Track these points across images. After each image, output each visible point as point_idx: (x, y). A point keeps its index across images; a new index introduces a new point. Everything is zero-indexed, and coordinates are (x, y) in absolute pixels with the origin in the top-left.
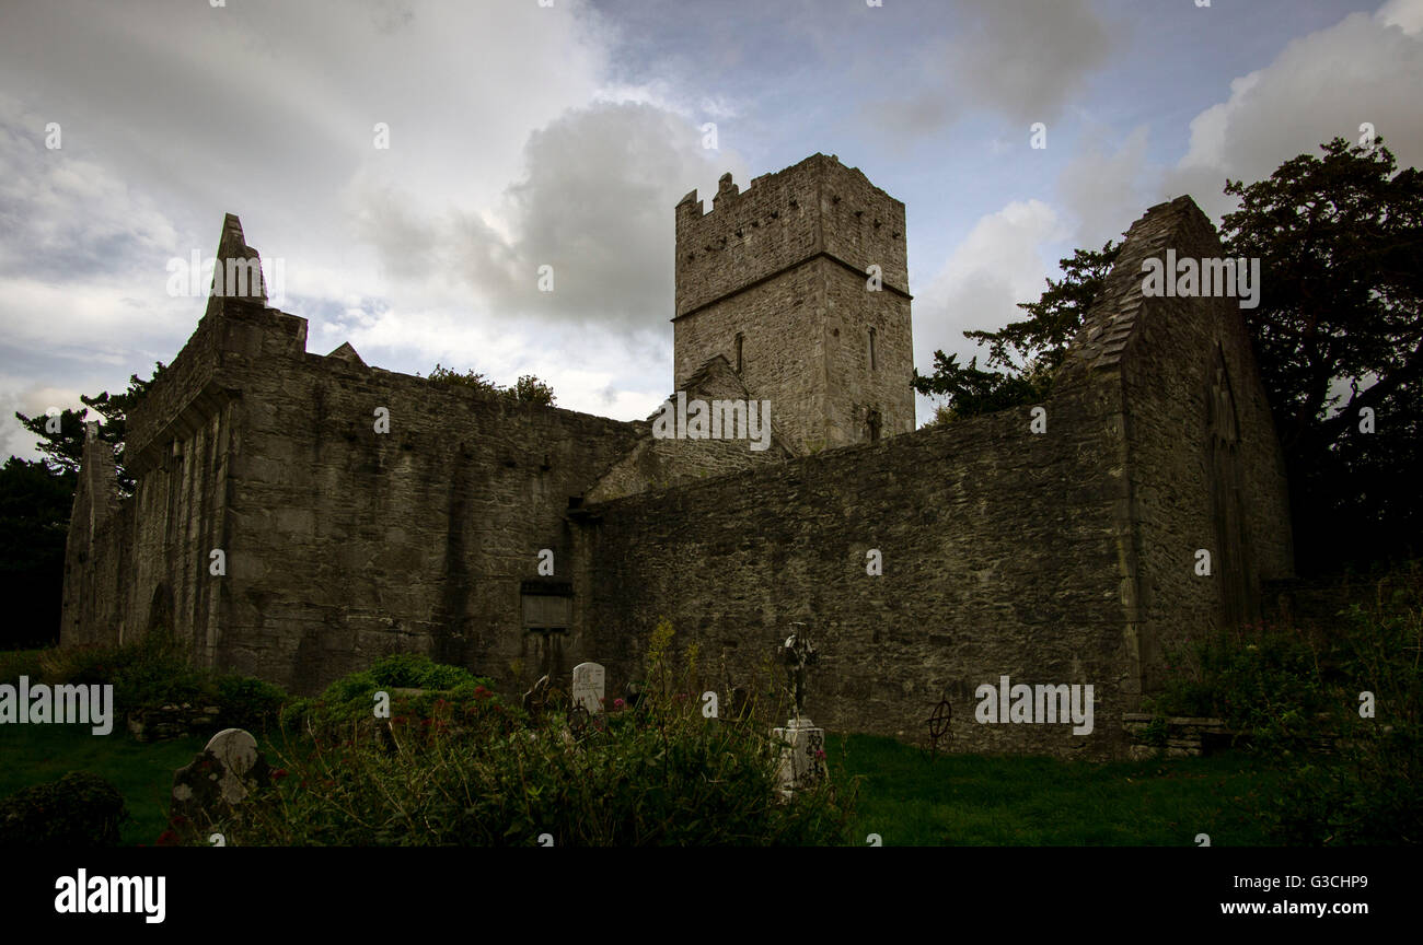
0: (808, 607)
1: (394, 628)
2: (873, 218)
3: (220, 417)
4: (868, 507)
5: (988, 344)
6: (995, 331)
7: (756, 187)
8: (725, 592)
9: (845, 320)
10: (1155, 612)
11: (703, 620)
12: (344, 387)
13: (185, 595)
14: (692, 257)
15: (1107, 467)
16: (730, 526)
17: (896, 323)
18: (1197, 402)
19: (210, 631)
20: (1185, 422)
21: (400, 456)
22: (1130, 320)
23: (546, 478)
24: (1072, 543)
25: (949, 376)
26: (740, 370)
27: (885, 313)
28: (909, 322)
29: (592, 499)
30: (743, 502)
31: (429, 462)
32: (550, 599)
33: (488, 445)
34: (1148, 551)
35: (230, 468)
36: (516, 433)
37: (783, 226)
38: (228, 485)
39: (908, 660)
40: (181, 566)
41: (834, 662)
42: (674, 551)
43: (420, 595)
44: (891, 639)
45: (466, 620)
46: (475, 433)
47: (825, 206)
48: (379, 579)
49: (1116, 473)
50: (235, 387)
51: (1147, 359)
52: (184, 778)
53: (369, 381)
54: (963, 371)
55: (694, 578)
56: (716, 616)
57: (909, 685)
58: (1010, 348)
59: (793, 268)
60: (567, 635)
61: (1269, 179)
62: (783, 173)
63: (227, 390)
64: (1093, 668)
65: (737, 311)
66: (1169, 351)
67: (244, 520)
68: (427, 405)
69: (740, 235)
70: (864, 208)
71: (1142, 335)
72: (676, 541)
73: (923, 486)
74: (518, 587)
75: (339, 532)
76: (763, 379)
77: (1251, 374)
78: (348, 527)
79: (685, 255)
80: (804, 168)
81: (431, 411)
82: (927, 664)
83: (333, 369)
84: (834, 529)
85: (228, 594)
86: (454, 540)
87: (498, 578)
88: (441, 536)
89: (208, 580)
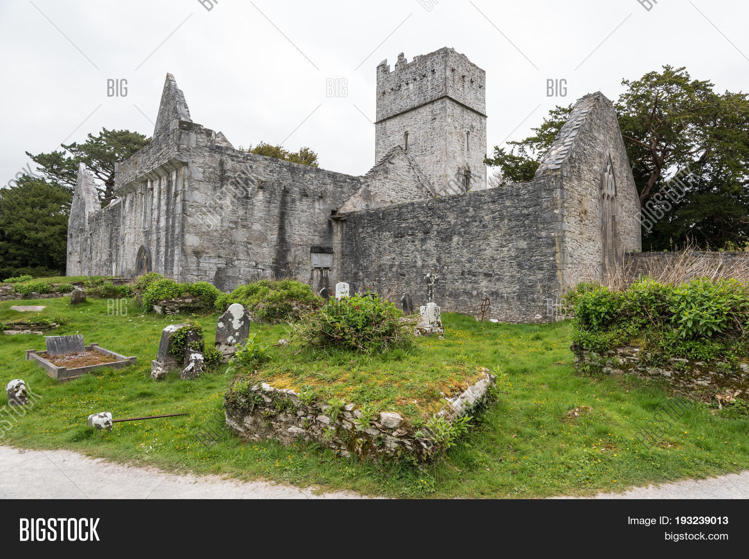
0: (435, 260)
1: (256, 267)
2: (470, 78)
3: (177, 173)
4: (461, 220)
5: (517, 147)
6: (520, 141)
7: (415, 61)
8: (401, 253)
9: (456, 128)
10: (570, 266)
11: (391, 265)
12: (233, 160)
13: (158, 252)
14: (384, 93)
15: (553, 209)
16: (403, 225)
17: (479, 129)
18: (596, 180)
19: (175, 269)
20: (590, 189)
21: (258, 192)
22: (567, 150)
23: (321, 202)
24: (539, 238)
25: (500, 159)
26: (406, 150)
27: (474, 124)
28: (485, 128)
29: (342, 211)
30: (409, 216)
31: (270, 195)
32: (323, 254)
33: (296, 187)
34: (568, 242)
35: (184, 197)
36: (309, 181)
37: (428, 81)
38: (183, 204)
39: (475, 283)
40: (155, 238)
41: (446, 283)
42: (379, 235)
43: (267, 253)
44: (469, 274)
45: (287, 263)
46: (290, 181)
47: (449, 73)
48: (249, 246)
49: (556, 212)
50: (185, 161)
51: (573, 165)
52: (221, 320)
53: (243, 158)
54: (507, 156)
55: (387, 247)
56: (397, 263)
57: (475, 293)
58: (527, 148)
59: (432, 102)
60: (330, 271)
61: (640, 80)
62: (428, 55)
63: (182, 162)
64: (545, 287)
65: (406, 120)
66: (584, 161)
67: (190, 220)
68: (269, 169)
69: (407, 84)
70: (466, 73)
71: (571, 155)
72: (379, 231)
73: (483, 213)
74: (309, 249)
75: (231, 225)
76: (417, 154)
77: (625, 165)
78: (236, 223)
79: (382, 91)
80: (439, 54)
81: (271, 171)
82: (482, 284)
83: (228, 153)
84: (447, 229)
85: (184, 252)
86: (282, 229)
87: (300, 245)
88: (276, 227)
89: (173, 245)
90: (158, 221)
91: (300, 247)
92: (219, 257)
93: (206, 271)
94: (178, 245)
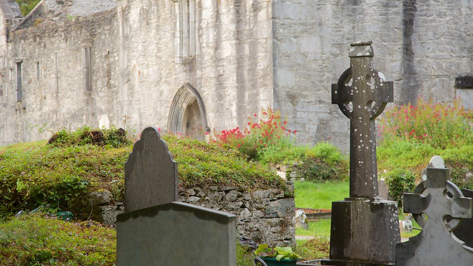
13: (220, 97)
38: (273, 23)
40: (211, 75)
74: (453, 82)
85: (277, 97)
86: (408, 51)
87: (438, 76)
88: (399, 46)
89: (254, 86)
90: (217, 48)
91: (437, 80)
92: (320, 102)
93: (304, 124)
94: (265, 85)
